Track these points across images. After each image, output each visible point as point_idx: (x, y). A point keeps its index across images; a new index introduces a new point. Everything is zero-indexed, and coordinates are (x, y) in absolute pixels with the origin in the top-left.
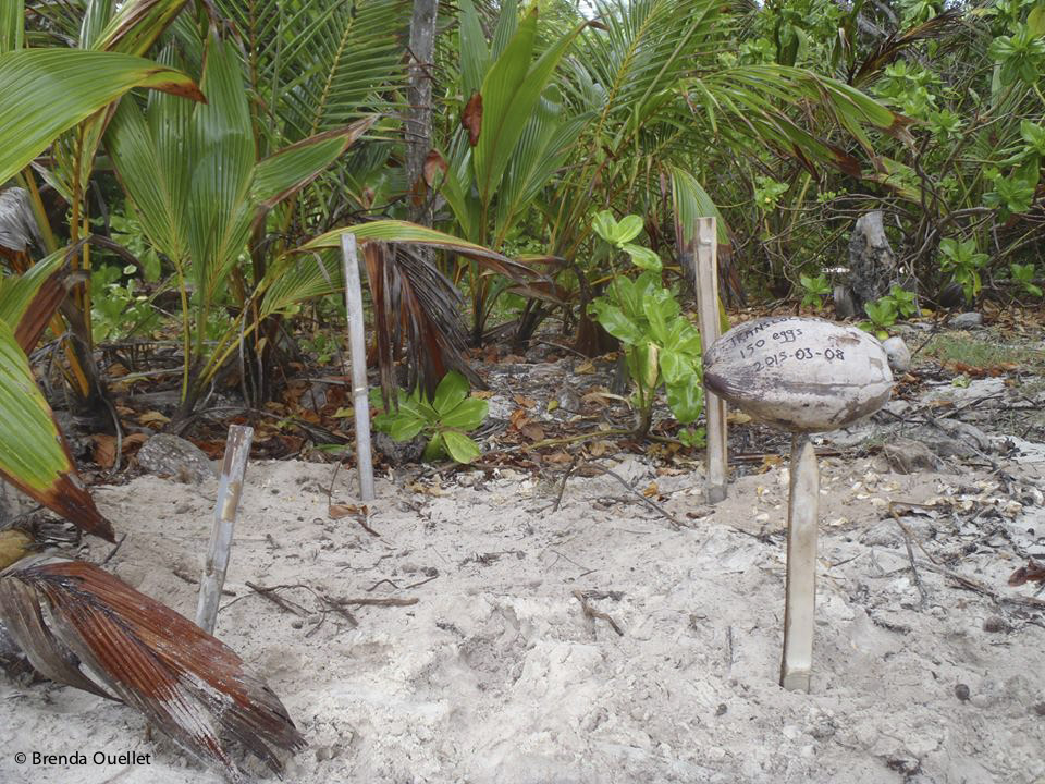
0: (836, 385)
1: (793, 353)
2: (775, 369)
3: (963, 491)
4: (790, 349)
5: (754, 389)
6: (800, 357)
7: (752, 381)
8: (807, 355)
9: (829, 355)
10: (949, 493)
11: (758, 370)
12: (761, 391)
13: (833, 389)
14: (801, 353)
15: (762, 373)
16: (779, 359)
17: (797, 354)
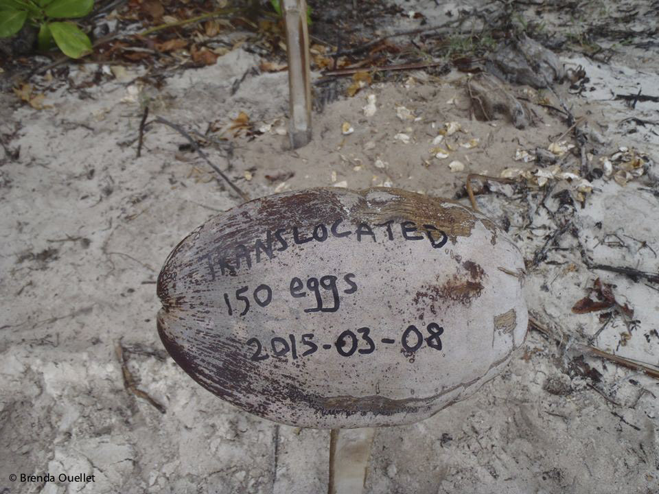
0: (417, 400)
1: (331, 340)
2: (290, 368)
3: (540, 161)
4: (325, 329)
5: (249, 390)
6: (346, 349)
7: (245, 376)
8: (362, 344)
9: (412, 340)
10: (526, 160)
11: (256, 358)
12: (261, 398)
13: (411, 404)
14: (349, 340)
15: (265, 366)
16: (301, 349)
17: (340, 343)
